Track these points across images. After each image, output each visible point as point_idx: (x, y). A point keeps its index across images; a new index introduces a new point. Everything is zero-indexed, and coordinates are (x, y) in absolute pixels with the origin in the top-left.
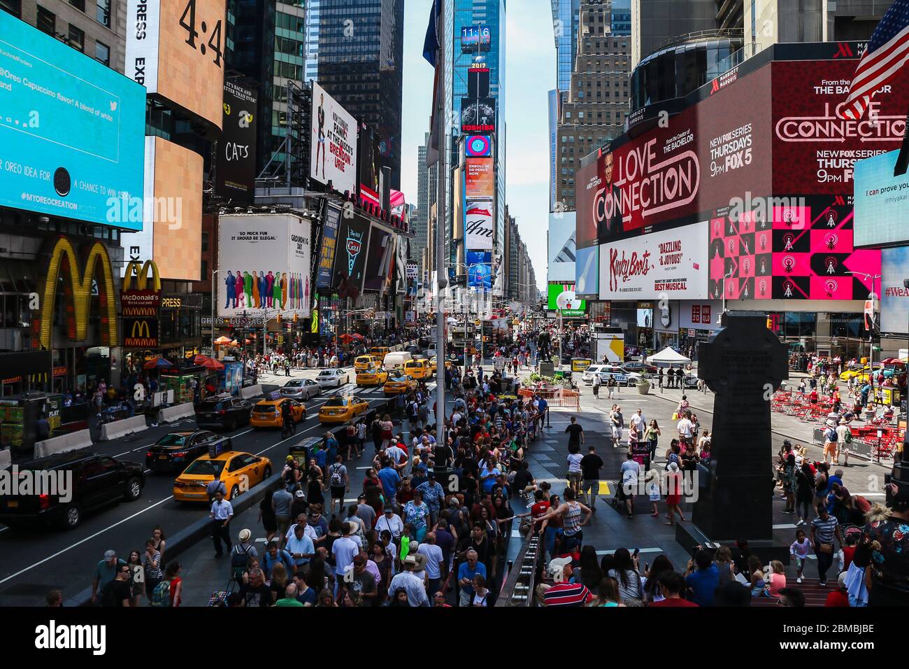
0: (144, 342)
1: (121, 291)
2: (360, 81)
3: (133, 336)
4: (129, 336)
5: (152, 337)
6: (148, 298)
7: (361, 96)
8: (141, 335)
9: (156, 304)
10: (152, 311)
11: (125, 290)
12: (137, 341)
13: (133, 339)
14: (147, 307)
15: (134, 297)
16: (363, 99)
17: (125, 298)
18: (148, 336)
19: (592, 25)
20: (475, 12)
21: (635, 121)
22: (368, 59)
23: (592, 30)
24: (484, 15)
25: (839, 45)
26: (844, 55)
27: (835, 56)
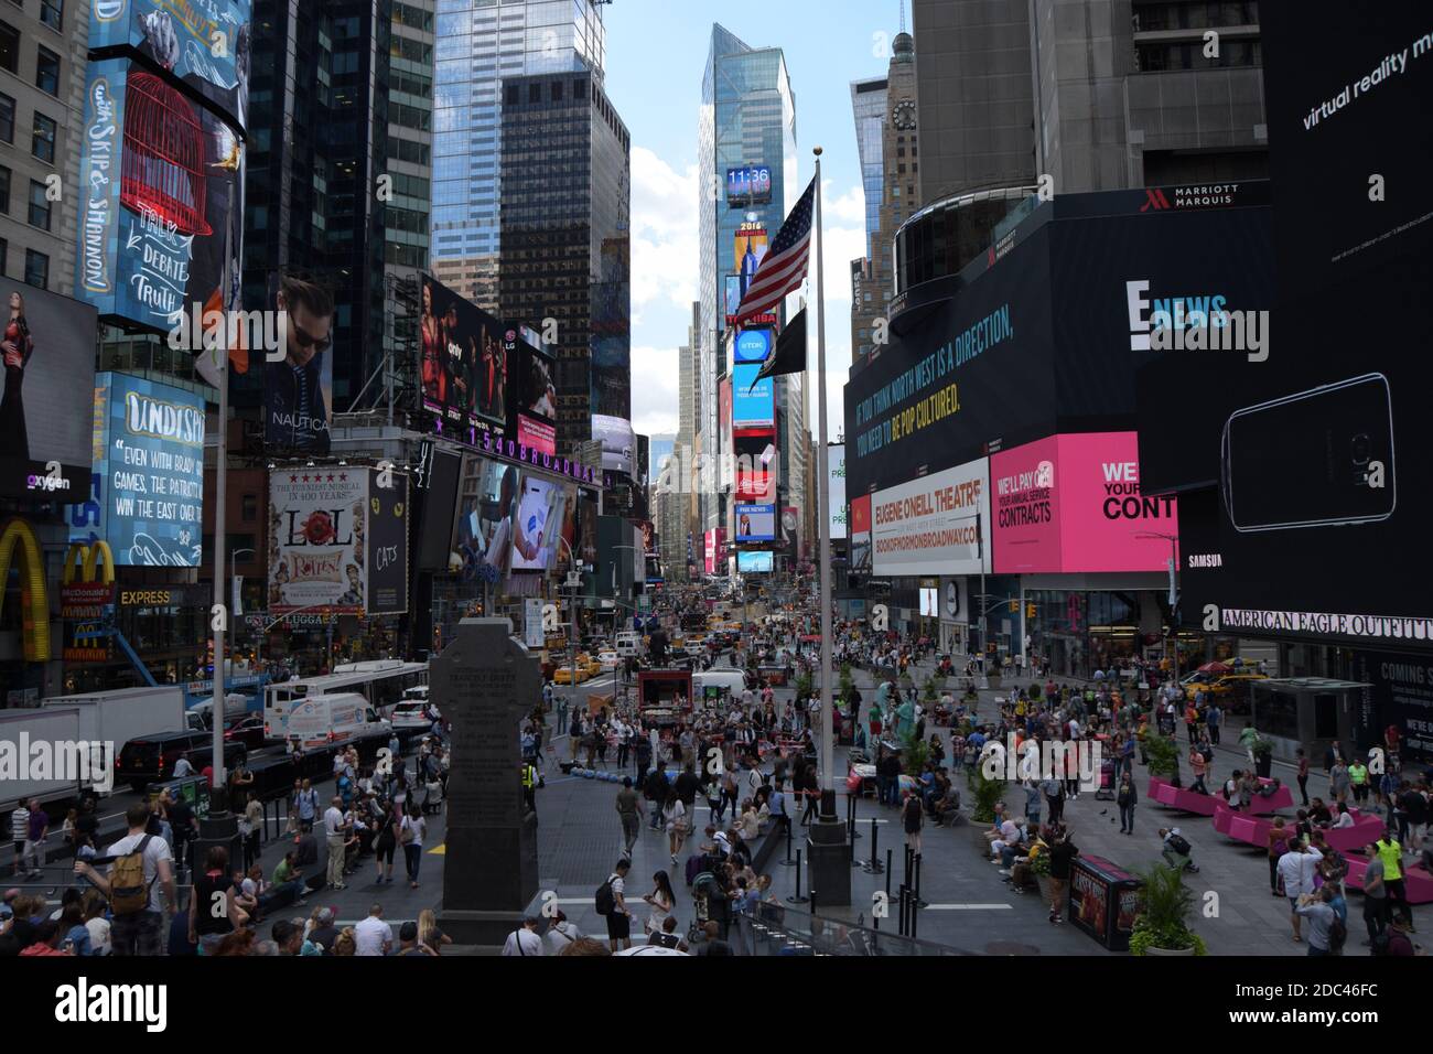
0: (90, 653)
2: (562, 257)
3: (75, 645)
4: (70, 646)
5: (100, 647)
7: (564, 279)
11: (66, 584)
12: (81, 653)
13: (75, 649)
16: (568, 284)
18: (95, 645)
19: (902, 161)
20: (746, 146)
21: (896, 310)
22: (573, 224)
23: (902, 169)
24: (761, 150)
25: (1150, 193)
26: (1158, 207)
27: (1144, 209)
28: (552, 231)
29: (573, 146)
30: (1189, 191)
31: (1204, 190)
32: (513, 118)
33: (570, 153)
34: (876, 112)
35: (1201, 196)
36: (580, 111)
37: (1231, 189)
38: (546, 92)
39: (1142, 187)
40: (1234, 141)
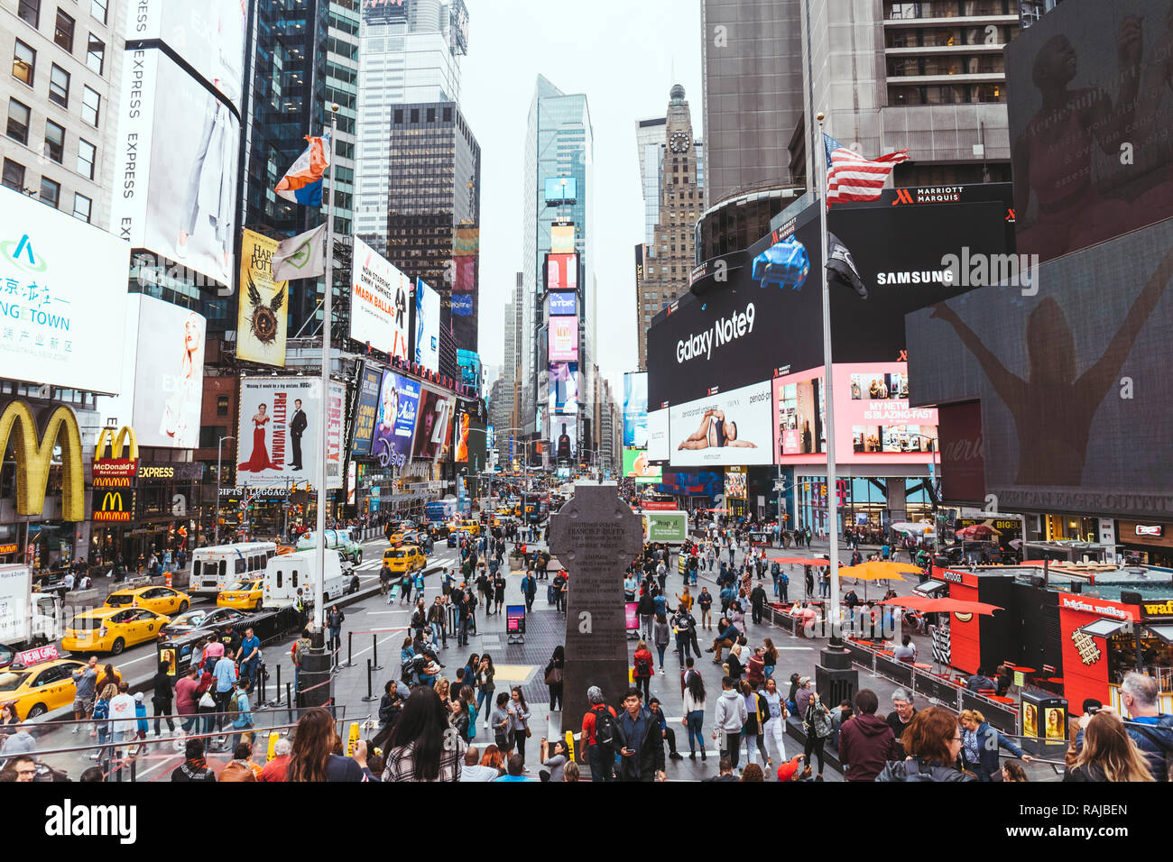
0: (116, 515)
1: (93, 459)
2: (432, 235)
3: (104, 509)
4: (100, 509)
5: (124, 510)
6: (123, 467)
8: (112, 508)
9: (131, 475)
10: (126, 482)
11: (97, 459)
12: (107, 515)
13: (103, 512)
14: (121, 477)
15: (108, 466)
17: (96, 467)
18: (121, 509)
19: (676, 175)
20: (559, 162)
21: (697, 276)
22: (441, 212)
23: (676, 180)
24: (570, 165)
25: (899, 192)
26: (905, 202)
27: (895, 203)
28: (425, 217)
29: (442, 156)
30: (927, 191)
31: (939, 190)
32: (398, 133)
33: (440, 161)
34: (654, 141)
35: (936, 195)
36: (447, 131)
37: (958, 190)
38: (423, 115)
39: (892, 187)
40: (958, 156)
